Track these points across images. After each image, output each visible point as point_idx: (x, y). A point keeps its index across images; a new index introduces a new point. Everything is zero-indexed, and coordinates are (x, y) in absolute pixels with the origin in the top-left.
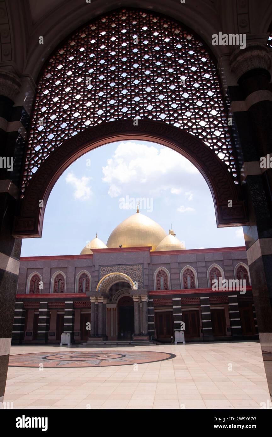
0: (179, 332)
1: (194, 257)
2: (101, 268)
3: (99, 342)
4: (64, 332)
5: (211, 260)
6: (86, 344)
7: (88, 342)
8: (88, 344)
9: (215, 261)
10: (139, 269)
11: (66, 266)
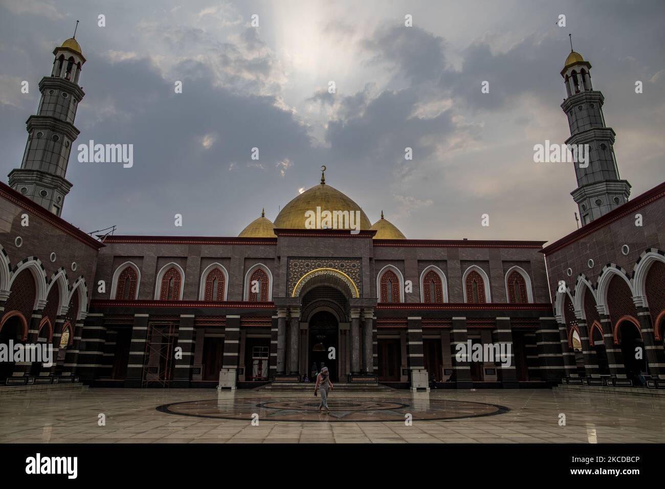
0: (419, 371)
1: (443, 253)
2: (292, 261)
3: (293, 384)
4: (224, 367)
5: (469, 259)
6: (270, 387)
7: (273, 384)
8: (274, 387)
9: (475, 262)
10: (354, 266)
11: (229, 256)
